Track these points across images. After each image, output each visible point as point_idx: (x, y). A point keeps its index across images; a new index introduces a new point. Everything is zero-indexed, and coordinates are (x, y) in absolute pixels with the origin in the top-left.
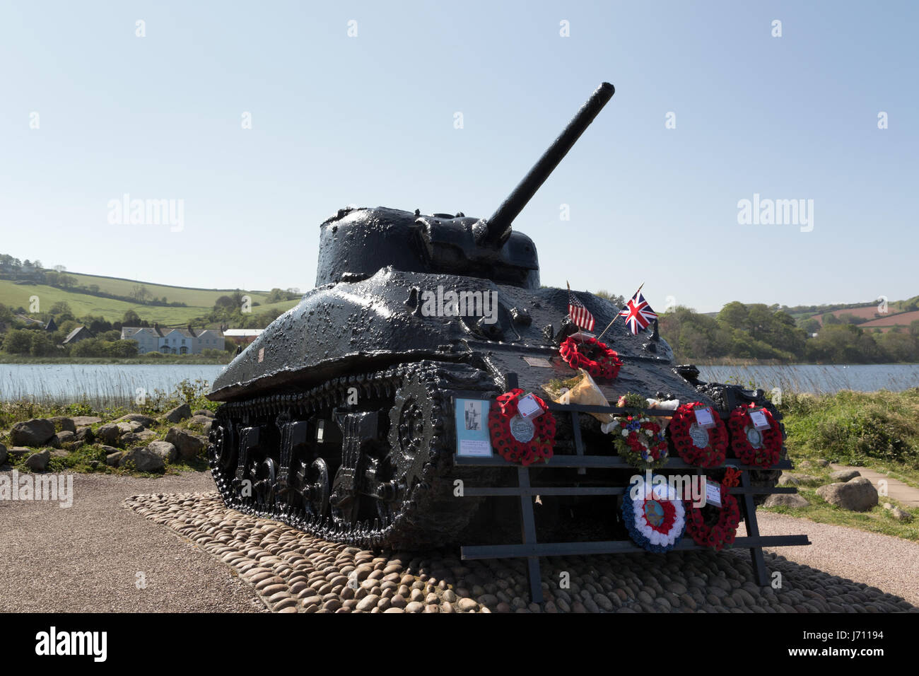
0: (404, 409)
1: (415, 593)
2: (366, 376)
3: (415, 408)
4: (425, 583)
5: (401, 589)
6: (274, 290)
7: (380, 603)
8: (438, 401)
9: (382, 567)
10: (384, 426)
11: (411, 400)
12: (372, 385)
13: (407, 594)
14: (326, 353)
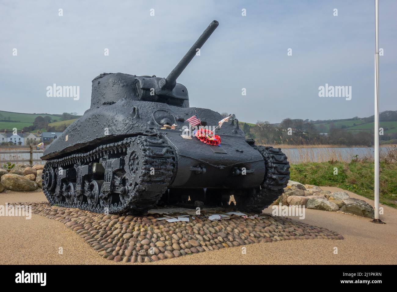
0: (131, 156)
1: (136, 228)
2: (114, 144)
3: (136, 155)
4: (140, 225)
5: (131, 227)
6: (64, 113)
7: (122, 232)
8: (144, 151)
9: (123, 220)
10: (122, 163)
11: (133, 152)
12: (117, 148)
13: (133, 228)
14: (97, 135)
